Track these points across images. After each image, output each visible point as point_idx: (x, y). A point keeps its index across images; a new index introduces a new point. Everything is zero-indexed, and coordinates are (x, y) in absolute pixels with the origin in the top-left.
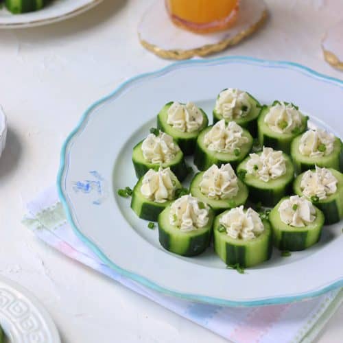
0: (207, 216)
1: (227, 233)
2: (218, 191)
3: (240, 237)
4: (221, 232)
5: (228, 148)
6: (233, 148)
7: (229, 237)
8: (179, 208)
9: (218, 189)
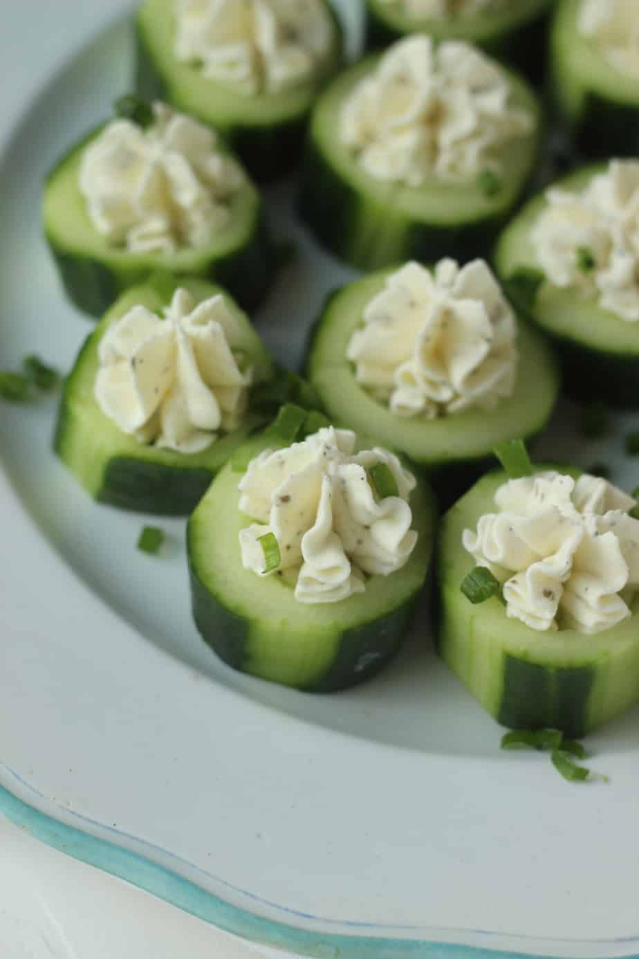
0: (412, 528)
1: (505, 603)
2: (433, 384)
3: (563, 620)
4: (477, 599)
5: (453, 168)
6: (471, 162)
7: (516, 621)
8: (285, 499)
9: (437, 378)
